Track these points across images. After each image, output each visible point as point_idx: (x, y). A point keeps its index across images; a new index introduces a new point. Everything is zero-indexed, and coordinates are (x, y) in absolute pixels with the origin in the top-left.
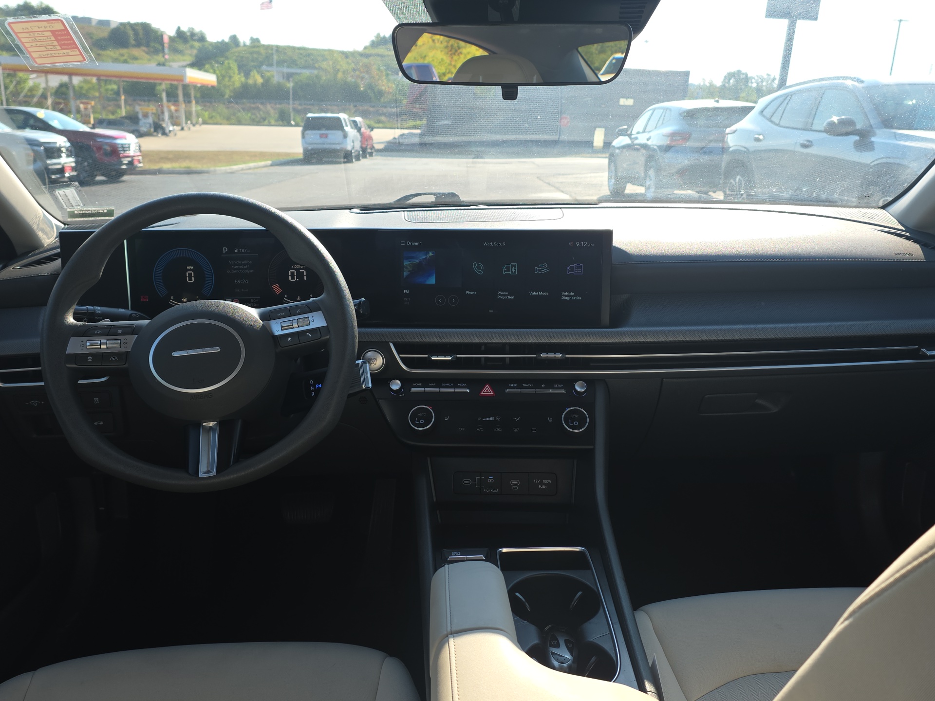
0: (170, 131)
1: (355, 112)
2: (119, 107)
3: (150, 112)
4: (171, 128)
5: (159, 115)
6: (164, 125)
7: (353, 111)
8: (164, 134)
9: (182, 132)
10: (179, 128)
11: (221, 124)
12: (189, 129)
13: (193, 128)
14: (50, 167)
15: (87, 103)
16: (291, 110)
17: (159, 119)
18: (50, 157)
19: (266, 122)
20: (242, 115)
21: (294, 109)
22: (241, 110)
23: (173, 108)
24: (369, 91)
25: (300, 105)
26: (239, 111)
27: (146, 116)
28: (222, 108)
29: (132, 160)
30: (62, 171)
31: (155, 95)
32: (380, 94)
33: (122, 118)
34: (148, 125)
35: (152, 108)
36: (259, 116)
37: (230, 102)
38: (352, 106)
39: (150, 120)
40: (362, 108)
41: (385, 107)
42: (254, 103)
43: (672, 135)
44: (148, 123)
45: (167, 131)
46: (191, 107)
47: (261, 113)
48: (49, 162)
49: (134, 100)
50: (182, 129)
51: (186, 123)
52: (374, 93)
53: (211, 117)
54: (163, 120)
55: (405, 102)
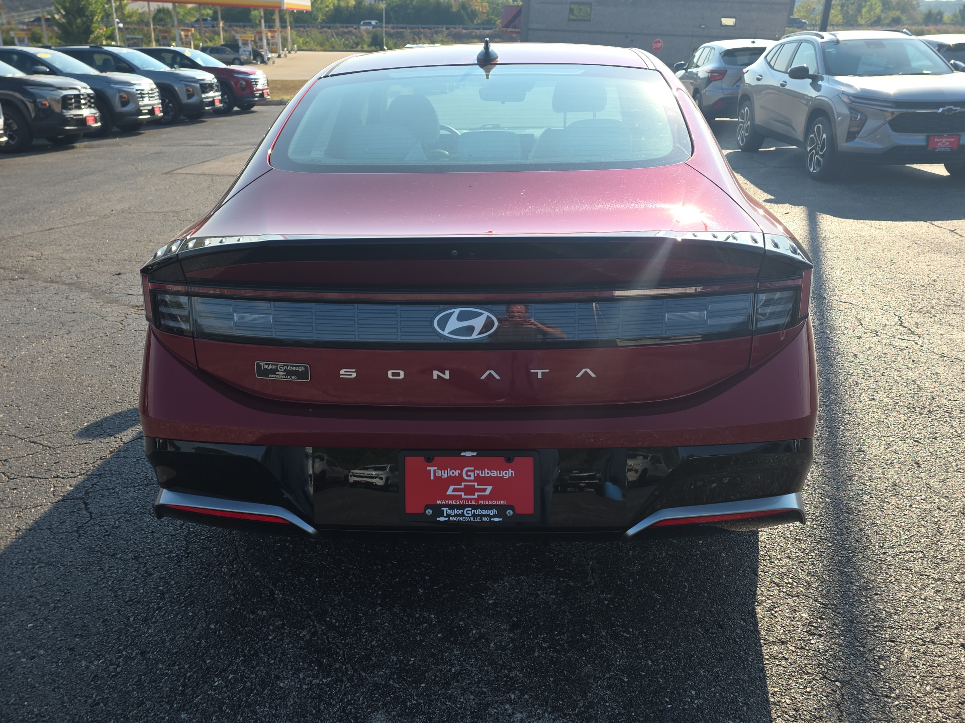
0: (269, 59)
1: (448, 35)
2: (218, 34)
3: (250, 39)
4: (269, 56)
5: (258, 41)
6: (263, 53)
7: (445, 35)
8: (263, 62)
9: (279, 59)
10: (277, 55)
11: (315, 50)
12: (286, 56)
13: (288, 55)
14: (204, 100)
15: (188, 31)
16: (384, 35)
17: (257, 46)
18: (204, 92)
19: (359, 48)
20: (335, 40)
21: (386, 33)
22: (335, 35)
23: (269, 34)
24: (462, 12)
25: (393, 28)
26: (333, 36)
27: (245, 43)
28: (315, 33)
29: (263, 93)
30: (212, 103)
31: (249, 20)
32: (474, 14)
33: (222, 45)
34: (247, 53)
35: (250, 35)
36: (351, 41)
37: (322, 27)
38: (444, 29)
39: (250, 48)
40: (455, 31)
41: (479, 29)
42: (347, 27)
43: (712, 72)
44: (248, 51)
45: (266, 59)
46: (286, 33)
47: (354, 37)
48: (203, 96)
49: (230, 26)
50: (279, 56)
51: (283, 50)
52: (467, 13)
53: (305, 43)
54: (262, 47)
55: (499, 22)
